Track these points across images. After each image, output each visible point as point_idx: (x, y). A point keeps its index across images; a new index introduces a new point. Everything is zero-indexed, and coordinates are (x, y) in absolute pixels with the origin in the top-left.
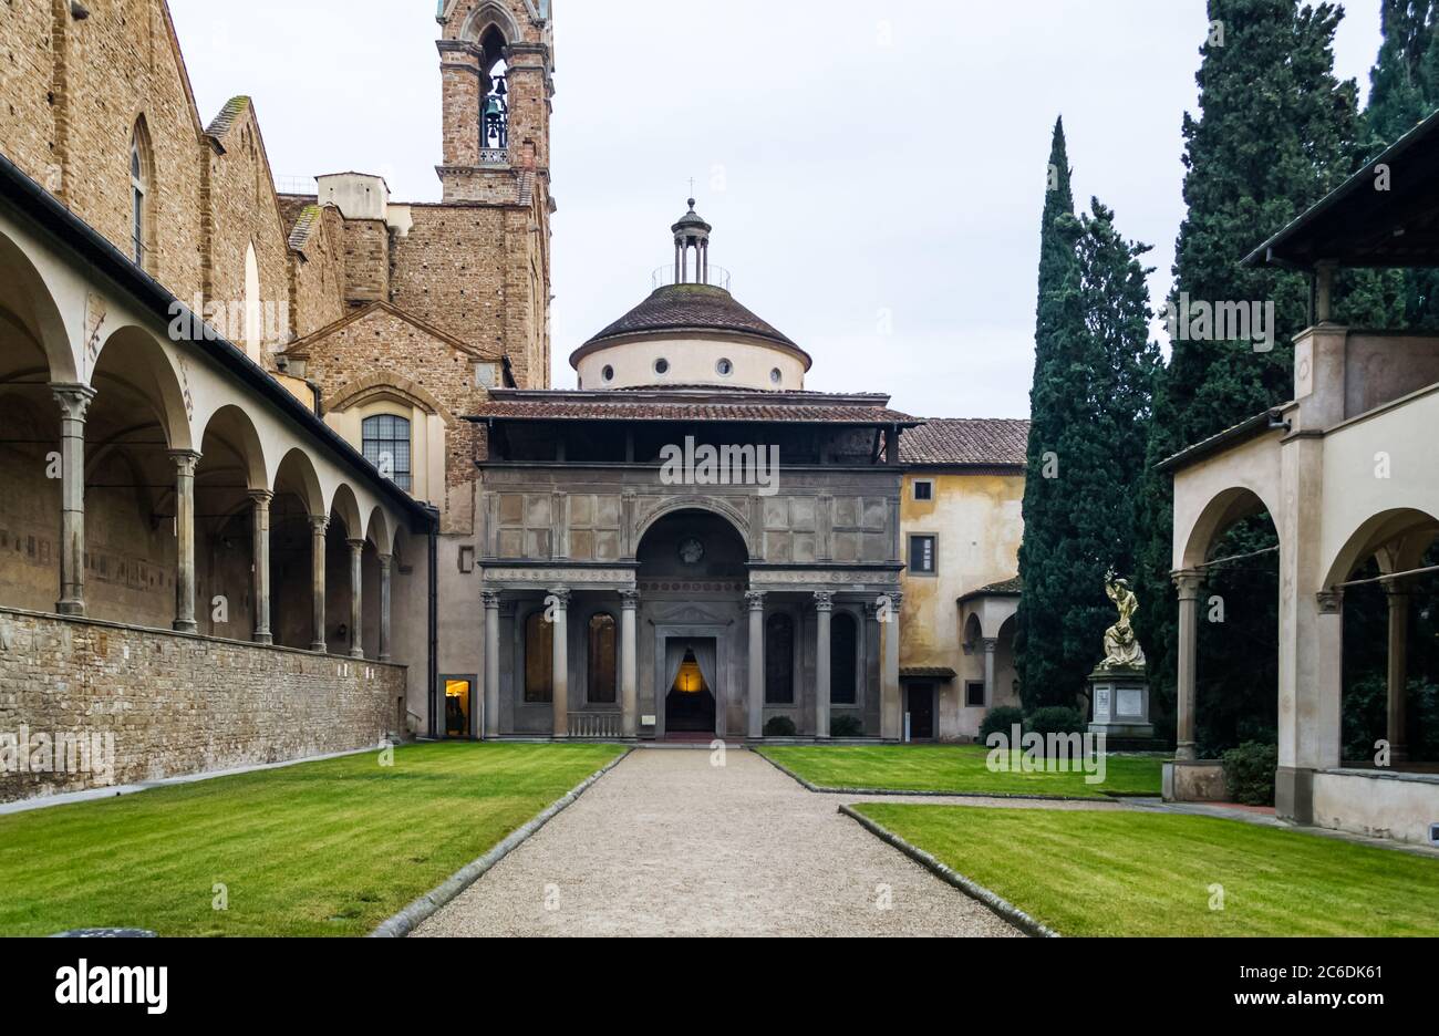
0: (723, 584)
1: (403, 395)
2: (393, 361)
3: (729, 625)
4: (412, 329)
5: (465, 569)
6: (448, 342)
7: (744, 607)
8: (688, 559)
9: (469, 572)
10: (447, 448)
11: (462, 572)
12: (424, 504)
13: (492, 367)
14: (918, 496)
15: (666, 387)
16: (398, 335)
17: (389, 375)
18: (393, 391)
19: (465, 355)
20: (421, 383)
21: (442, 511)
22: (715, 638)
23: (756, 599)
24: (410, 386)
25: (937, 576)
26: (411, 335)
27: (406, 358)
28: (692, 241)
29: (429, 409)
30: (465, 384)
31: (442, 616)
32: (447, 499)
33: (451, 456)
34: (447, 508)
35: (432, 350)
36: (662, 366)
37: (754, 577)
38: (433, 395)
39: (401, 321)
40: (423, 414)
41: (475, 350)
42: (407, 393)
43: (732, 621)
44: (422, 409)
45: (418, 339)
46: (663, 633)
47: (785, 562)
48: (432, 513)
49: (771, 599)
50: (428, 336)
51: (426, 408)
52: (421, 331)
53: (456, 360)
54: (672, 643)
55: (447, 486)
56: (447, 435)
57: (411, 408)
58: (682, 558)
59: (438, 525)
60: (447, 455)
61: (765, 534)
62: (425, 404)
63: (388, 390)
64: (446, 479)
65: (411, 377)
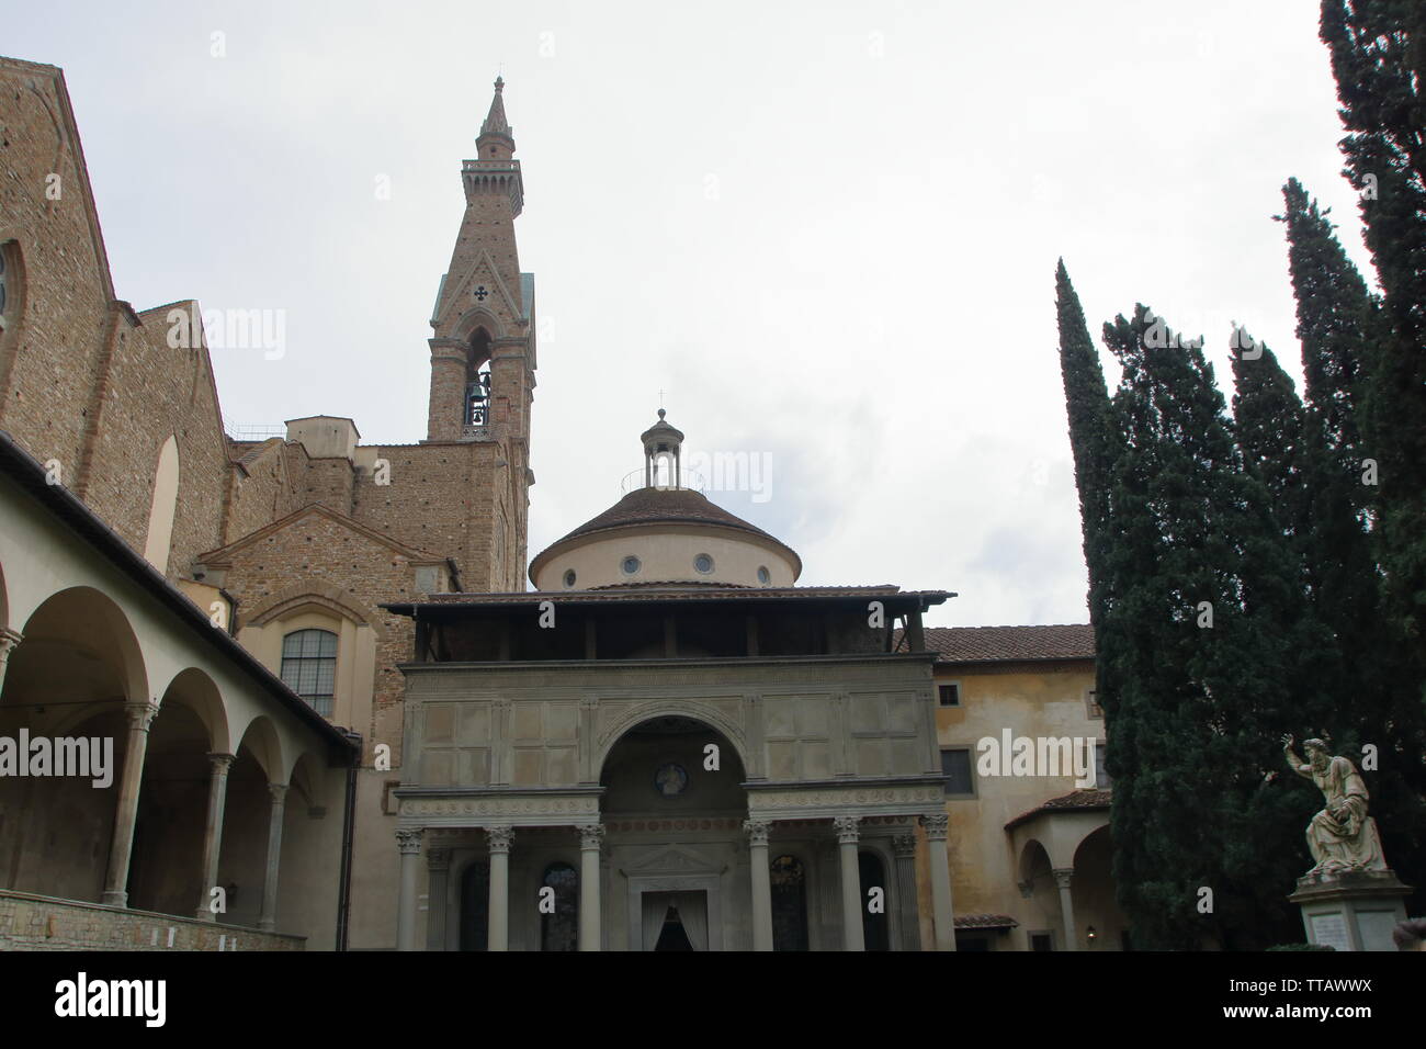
0: (711, 820)
1: (332, 606)
2: (324, 568)
3: (723, 873)
4: (348, 533)
5: (390, 810)
6: (386, 545)
7: (743, 848)
8: (667, 790)
9: (395, 814)
10: (378, 664)
11: (387, 813)
12: (345, 731)
13: (435, 571)
14: (944, 702)
15: (637, 585)
16: (332, 540)
17: (317, 583)
18: (321, 601)
19: (406, 559)
20: (352, 590)
21: (366, 739)
22: (705, 892)
23: (759, 831)
24: (339, 597)
25: (977, 798)
26: (346, 540)
27: (338, 564)
28: (663, 448)
29: (360, 620)
30: (402, 590)
31: (358, 869)
32: (373, 725)
33: (382, 673)
34: (373, 735)
35: (368, 554)
36: (631, 563)
37: (753, 801)
38: (365, 604)
39: (336, 525)
40: (352, 627)
41: (416, 553)
42: (337, 603)
43: (726, 868)
44: (352, 621)
45: (353, 543)
46: (638, 887)
47: (793, 780)
48: (352, 742)
49: (780, 829)
50: (366, 540)
51: (356, 619)
52: (358, 535)
53: (394, 564)
54: (649, 899)
55: (374, 709)
56: (378, 649)
57: (340, 621)
58: (659, 788)
59: (361, 757)
60: (377, 672)
61: (767, 746)
62: (356, 614)
63: (315, 600)
64: (374, 700)
65: (343, 585)
